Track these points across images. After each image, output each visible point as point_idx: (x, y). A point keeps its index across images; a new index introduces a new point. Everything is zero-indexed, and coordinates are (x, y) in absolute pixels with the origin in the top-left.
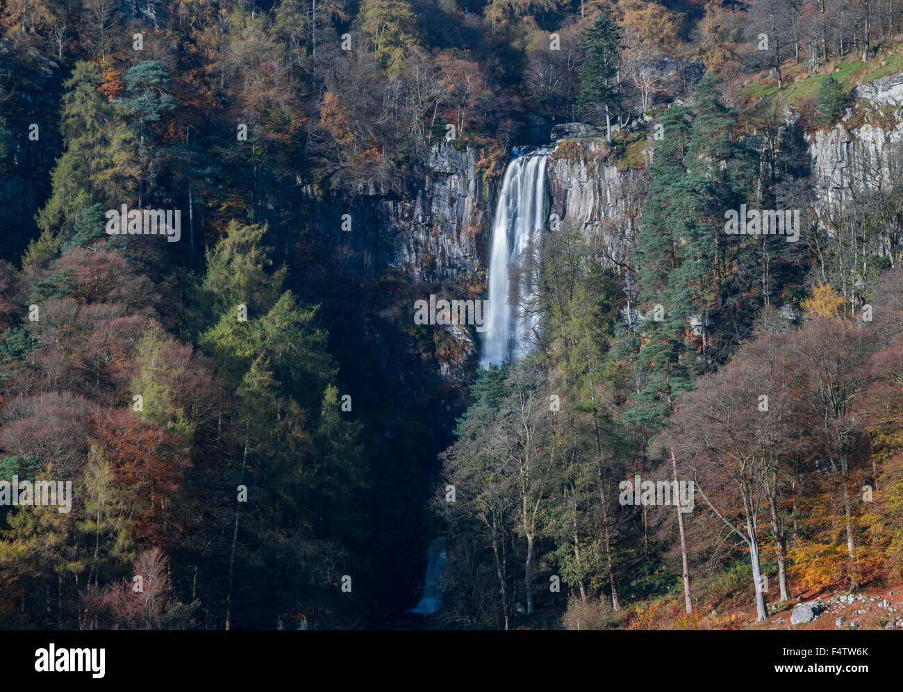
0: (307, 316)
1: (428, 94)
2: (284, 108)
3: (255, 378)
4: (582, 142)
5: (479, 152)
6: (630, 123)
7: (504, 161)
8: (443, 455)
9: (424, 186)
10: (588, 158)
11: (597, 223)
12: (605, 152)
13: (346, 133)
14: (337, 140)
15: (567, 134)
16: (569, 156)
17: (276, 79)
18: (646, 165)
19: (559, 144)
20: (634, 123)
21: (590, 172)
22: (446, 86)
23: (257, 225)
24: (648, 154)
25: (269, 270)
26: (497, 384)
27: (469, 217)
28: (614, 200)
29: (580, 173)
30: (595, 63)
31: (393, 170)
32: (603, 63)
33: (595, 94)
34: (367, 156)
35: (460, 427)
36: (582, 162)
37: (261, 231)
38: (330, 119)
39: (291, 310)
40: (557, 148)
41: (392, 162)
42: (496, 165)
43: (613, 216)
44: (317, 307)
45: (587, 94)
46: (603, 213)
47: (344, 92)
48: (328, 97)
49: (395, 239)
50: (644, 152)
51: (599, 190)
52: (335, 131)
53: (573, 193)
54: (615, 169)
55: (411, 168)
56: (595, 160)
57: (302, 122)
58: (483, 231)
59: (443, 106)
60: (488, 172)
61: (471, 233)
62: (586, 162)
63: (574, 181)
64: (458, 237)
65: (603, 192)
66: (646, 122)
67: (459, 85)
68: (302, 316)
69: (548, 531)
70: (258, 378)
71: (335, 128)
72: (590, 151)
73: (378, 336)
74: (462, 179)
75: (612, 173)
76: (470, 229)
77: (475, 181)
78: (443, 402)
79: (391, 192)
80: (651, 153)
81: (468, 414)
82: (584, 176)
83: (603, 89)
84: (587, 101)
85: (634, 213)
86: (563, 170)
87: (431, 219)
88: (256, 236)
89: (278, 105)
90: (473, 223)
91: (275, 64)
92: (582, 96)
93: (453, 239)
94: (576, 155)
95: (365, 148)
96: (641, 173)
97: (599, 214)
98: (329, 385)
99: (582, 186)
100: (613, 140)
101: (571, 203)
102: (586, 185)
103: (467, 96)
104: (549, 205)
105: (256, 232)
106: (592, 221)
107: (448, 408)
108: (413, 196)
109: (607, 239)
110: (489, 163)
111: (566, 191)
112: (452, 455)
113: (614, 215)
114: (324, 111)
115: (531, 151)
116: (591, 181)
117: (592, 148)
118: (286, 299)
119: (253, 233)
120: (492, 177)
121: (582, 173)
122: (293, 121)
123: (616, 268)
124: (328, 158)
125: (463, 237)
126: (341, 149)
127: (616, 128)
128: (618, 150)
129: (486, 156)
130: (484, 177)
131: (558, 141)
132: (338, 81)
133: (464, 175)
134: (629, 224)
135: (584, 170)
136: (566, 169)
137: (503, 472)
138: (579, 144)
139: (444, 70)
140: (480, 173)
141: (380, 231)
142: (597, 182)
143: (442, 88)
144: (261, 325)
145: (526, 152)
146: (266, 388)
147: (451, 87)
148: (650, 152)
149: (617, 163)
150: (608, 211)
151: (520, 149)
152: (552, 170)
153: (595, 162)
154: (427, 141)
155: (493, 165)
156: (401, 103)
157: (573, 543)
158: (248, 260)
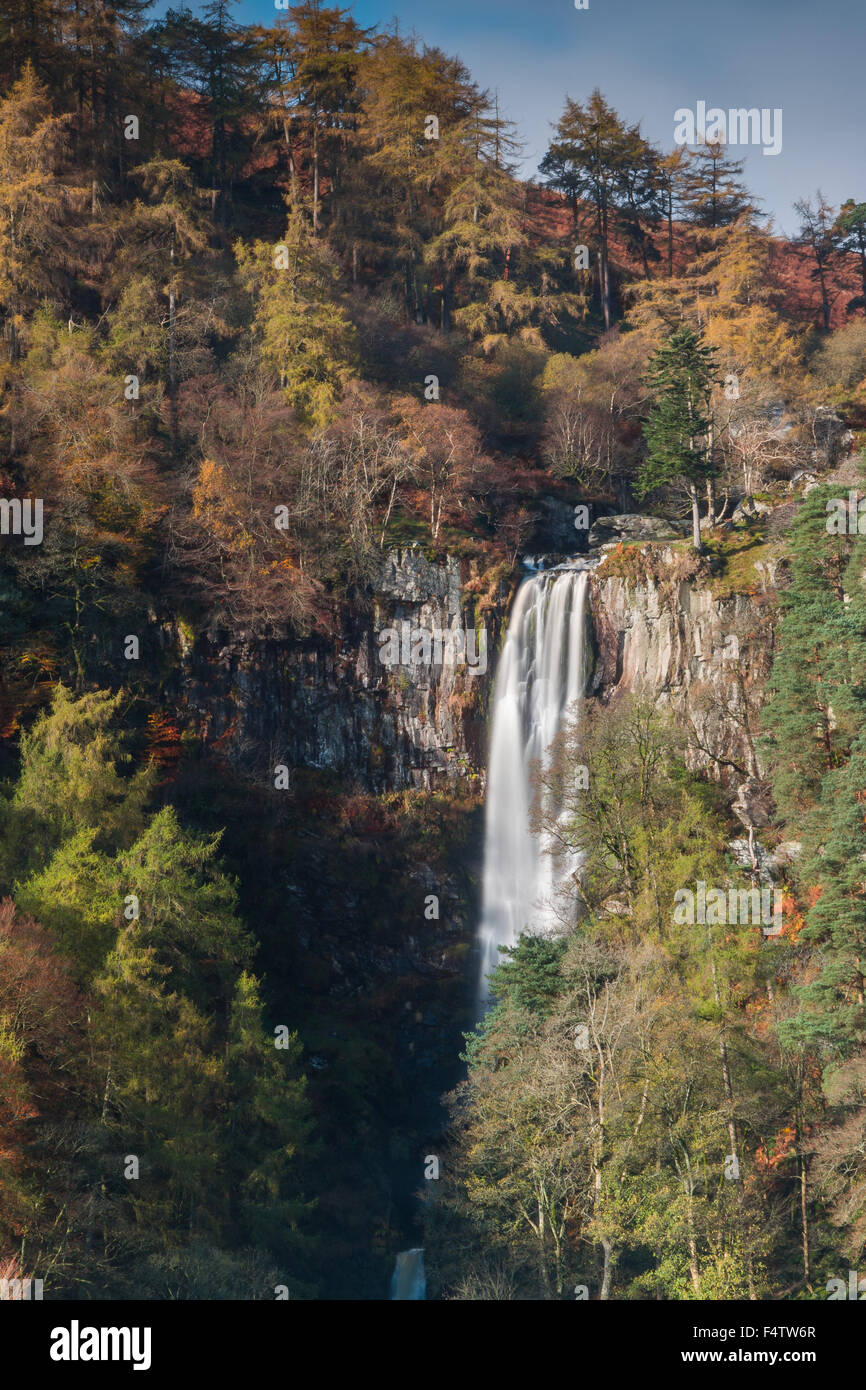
0: (202, 851)
1: (380, 464)
2: (128, 487)
3: (126, 962)
4: (649, 549)
5: (468, 564)
6: (729, 514)
7: (512, 582)
8: (452, 1096)
9: (372, 625)
10: (661, 574)
11: (677, 689)
12: (691, 565)
13: (239, 531)
14: (222, 545)
15: (618, 533)
16: (626, 572)
17: (115, 437)
18: (764, 588)
19: (607, 552)
20: (737, 516)
21: (665, 601)
22: (411, 450)
23: (107, 692)
24: (767, 570)
25: (125, 771)
26: (537, 971)
27: (451, 679)
28: (708, 649)
29: (646, 602)
30: (672, 409)
31: (320, 597)
32: (685, 410)
33: (673, 465)
34: (273, 573)
35: (472, 1048)
36: (650, 583)
37: (111, 703)
38: (209, 509)
39: (174, 842)
40: (604, 558)
41: (318, 584)
42: (498, 587)
43: (705, 676)
44: (219, 835)
45: (659, 464)
46: (687, 672)
47: (232, 460)
48: (208, 468)
49: (320, 717)
50: (758, 566)
51: (681, 632)
52: (219, 529)
53: (635, 637)
54: (709, 595)
55: (351, 594)
56: (673, 578)
57: (161, 514)
58: (477, 703)
59: (407, 485)
60: (485, 601)
61: (454, 707)
62: (657, 582)
63: (636, 617)
64: (433, 714)
65: (688, 635)
66: (757, 513)
67: (434, 448)
68: (193, 852)
69: (645, 1234)
70: (131, 961)
71: (218, 525)
72: (664, 564)
73: (293, 888)
74: (438, 614)
75: (704, 601)
76: (453, 699)
77: (462, 616)
78: (408, 1005)
79: (314, 634)
80: (772, 568)
81: (487, 1025)
82: (654, 608)
83: (689, 457)
84: (657, 476)
85: (743, 672)
86: (616, 598)
87: (385, 682)
88: (103, 712)
89: (118, 483)
90: (459, 691)
91: (111, 412)
92: (650, 468)
93: (424, 717)
94: (638, 572)
95: (269, 558)
96: (754, 602)
97: (681, 674)
98: (245, 974)
99: (651, 624)
100: (703, 544)
101: (631, 655)
102: (657, 624)
103: (449, 467)
104: (592, 659)
105: (104, 705)
106: (668, 686)
107: (419, 1016)
108: (353, 642)
109: (696, 718)
110: (487, 584)
111: (622, 633)
112: (465, 1097)
113: (709, 676)
114: (199, 494)
115: (556, 563)
116: (666, 615)
117: (668, 558)
118: (164, 821)
119: (98, 705)
120: (491, 609)
121: (650, 602)
122: (144, 511)
123: (712, 769)
124: (204, 576)
125: (441, 713)
126: (227, 560)
127: (706, 523)
128: (713, 561)
129: (481, 571)
130: (477, 610)
131: (606, 546)
132: (225, 442)
133: (442, 605)
134: (735, 691)
135: (653, 598)
136: (622, 594)
137: (559, 1128)
138: (644, 552)
139: (407, 422)
140: (471, 603)
141: (295, 703)
142: (676, 618)
143: (405, 454)
144: (120, 868)
145: (547, 566)
146: (145, 978)
147: (422, 452)
148: (769, 565)
149: (712, 584)
150: (696, 669)
151: (536, 560)
152: (597, 597)
153: (673, 583)
154: (377, 546)
155: (493, 588)
156: (334, 479)
157: (689, 1256)
158: (89, 752)
